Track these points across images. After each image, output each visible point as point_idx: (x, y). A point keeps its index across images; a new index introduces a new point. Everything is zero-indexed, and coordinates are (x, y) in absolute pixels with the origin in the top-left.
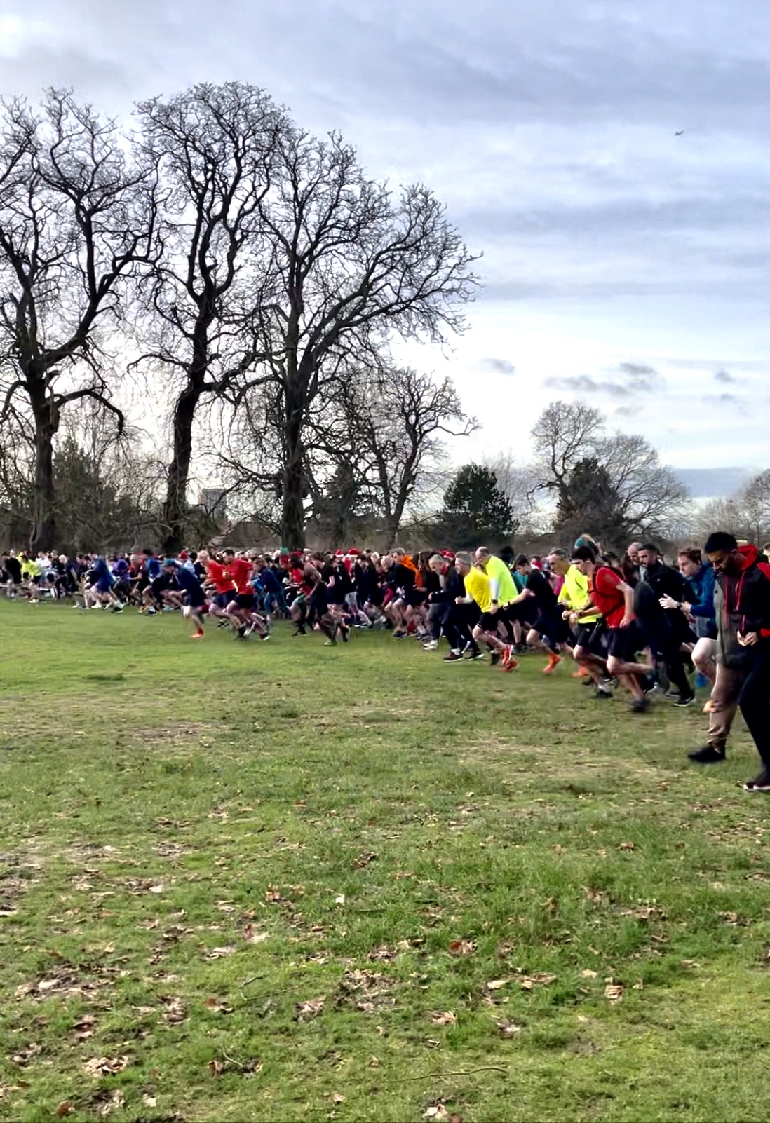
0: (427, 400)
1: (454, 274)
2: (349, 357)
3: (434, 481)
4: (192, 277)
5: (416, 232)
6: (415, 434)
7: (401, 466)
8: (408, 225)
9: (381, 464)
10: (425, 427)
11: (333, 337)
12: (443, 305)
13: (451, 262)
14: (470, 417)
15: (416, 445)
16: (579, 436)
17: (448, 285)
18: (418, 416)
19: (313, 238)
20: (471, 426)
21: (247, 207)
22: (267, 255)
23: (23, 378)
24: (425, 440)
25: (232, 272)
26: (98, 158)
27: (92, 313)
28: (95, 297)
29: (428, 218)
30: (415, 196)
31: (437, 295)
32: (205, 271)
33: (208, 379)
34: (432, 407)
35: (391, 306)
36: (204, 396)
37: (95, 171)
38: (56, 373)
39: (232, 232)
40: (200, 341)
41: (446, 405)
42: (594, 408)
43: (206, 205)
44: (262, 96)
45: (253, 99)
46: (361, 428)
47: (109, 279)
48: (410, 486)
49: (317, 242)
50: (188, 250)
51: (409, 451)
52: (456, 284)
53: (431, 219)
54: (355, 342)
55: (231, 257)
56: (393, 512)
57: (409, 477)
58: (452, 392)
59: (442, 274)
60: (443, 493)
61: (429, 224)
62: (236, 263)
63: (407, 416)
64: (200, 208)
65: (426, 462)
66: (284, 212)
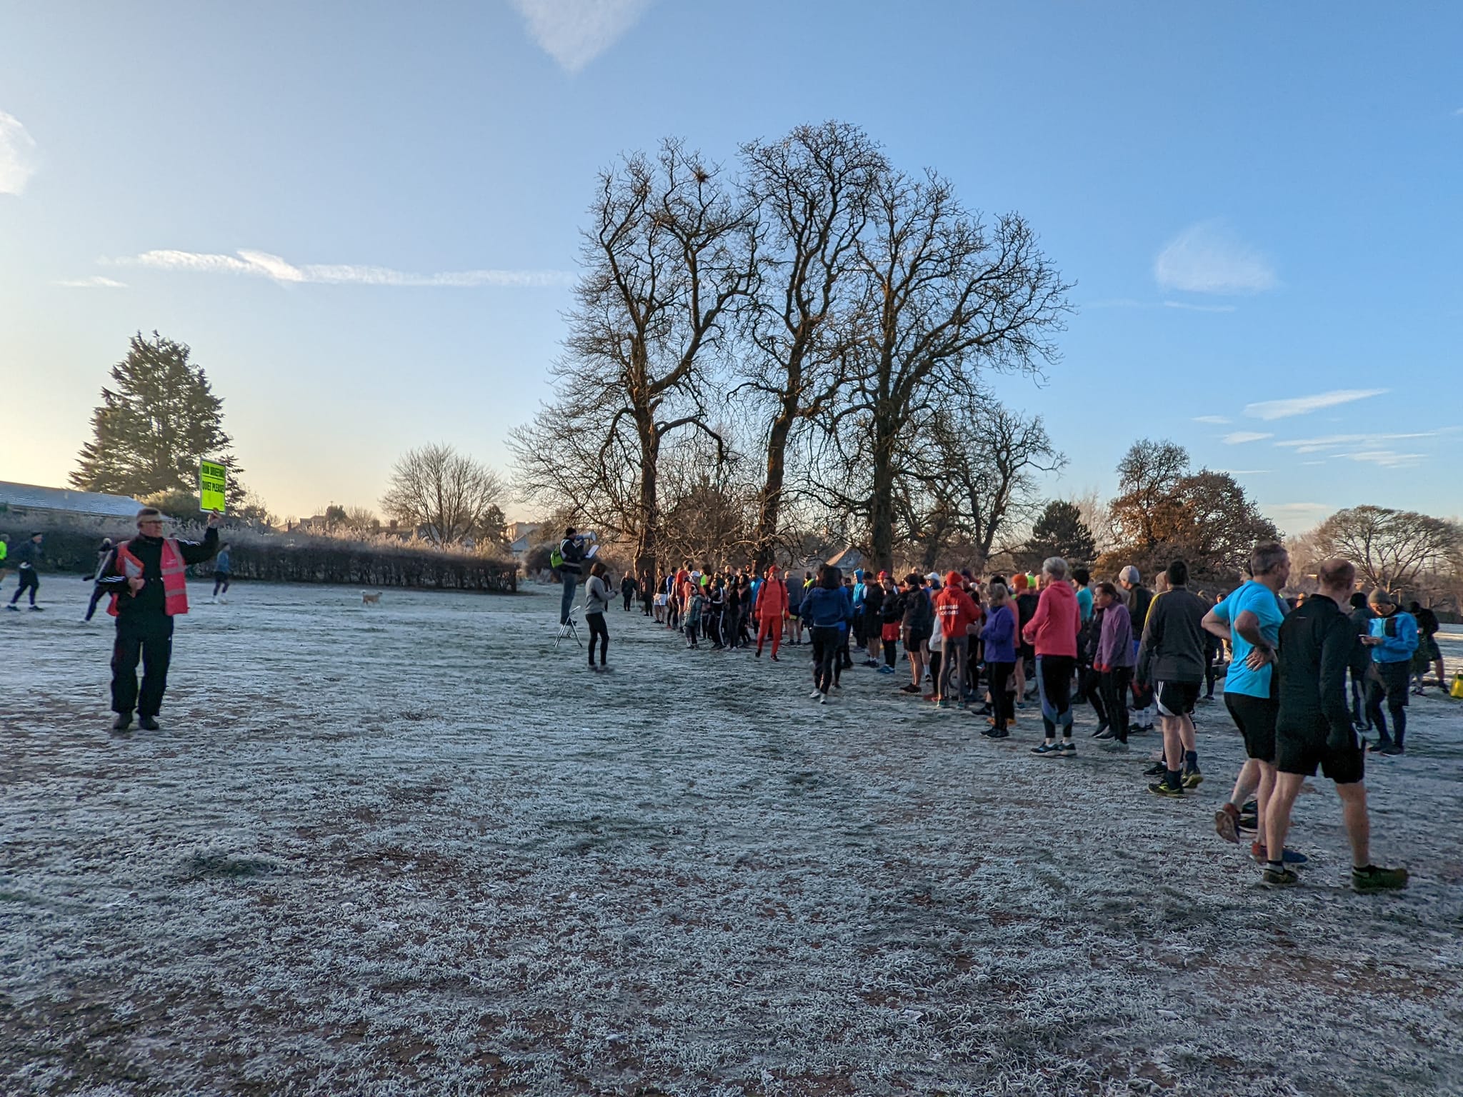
0: (1017, 438)
1: (1046, 305)
2: (940, 386)
3: (1022, 512)
4: (789, 311)
5: (1009, 260)
6: (1006, 470)
7: (992, 499)
8: (1001, 253)
9: (973, 495)
10: (1016, 463)
11: (924, 369)
12: (1037, 334)
13: (1045, 292)
14: (1058, 453)
15: (1006, 479)
16: (1163, 472)
17: (1040, 316)
18: (1009, 452)
19: (907, 271)
20: (1059, 461)
21: (844, 244)
22: (862, 291)
23: (631, 406)
24: (1015, 474)
25: (827, 304)
26: (705, 201)
27: (696, 345)
28: (699, 331)
29: (1021, 247)
30: (1008, 224)
31: (1029, 325)
32: (802, 305)
33: (801, 403)
34: (1023, 444)
35: (984, 335)
36: (796, 421)
37: (703, 213)
38: (660, 401)
39: (829, 267)
40: (794, 369)
41: (1035, 443)
42: (1179, 445)
43: (804, 240)
44: (859, 133)
45: (850, 137)
46: (955, 464)
47: (711, 315)
48: (1000, 516)
49: (911, 277)
50: (787, 285)
51: (1000, 483)
52: (1049, 314)
53: (1024, 249)
54: (947, 372)
55: (827, 289)
56: (983, 540)
57: (1000, 509)
58: (1041, 430)
59: (1036, 304)
60: (1033, 523)
61: (1022, 254)
62: (831, 295)
63: (999, 452)
64: (798, 246)
65: (1015, 494)
66: (879, 252)
